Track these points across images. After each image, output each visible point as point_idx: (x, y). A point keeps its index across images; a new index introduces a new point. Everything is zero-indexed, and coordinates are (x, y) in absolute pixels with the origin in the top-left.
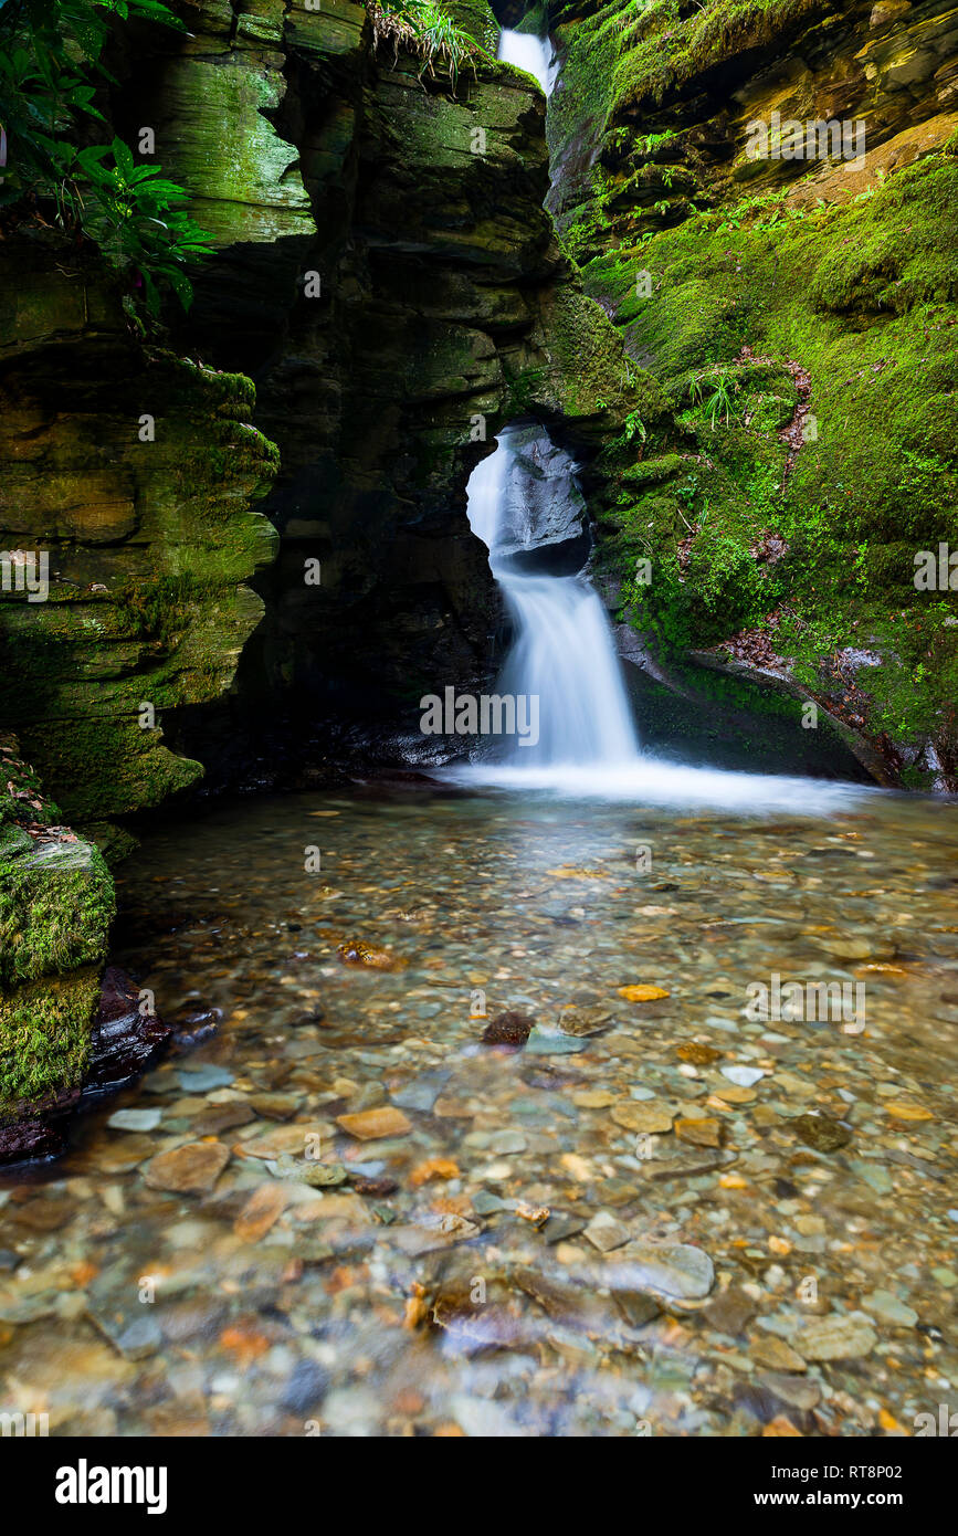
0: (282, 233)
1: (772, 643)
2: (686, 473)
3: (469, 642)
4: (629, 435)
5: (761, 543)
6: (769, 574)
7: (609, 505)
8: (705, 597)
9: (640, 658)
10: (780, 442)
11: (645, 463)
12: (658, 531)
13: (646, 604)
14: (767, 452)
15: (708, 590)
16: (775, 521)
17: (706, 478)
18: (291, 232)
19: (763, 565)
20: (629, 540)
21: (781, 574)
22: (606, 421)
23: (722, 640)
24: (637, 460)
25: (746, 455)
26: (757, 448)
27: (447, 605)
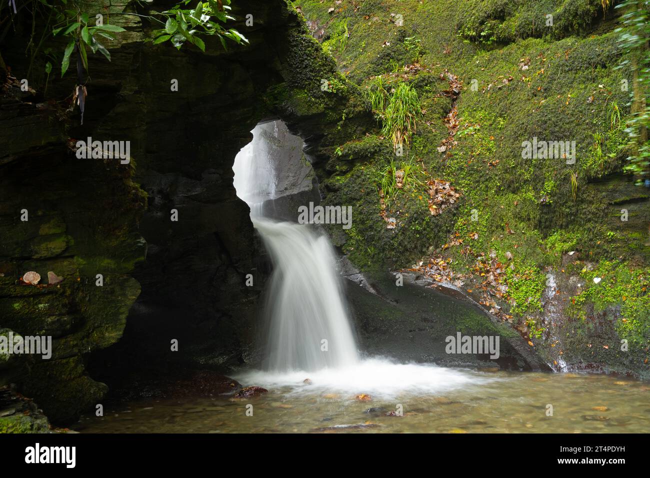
0: (124, 42)
9: (359, 277)
18: (130, 41)
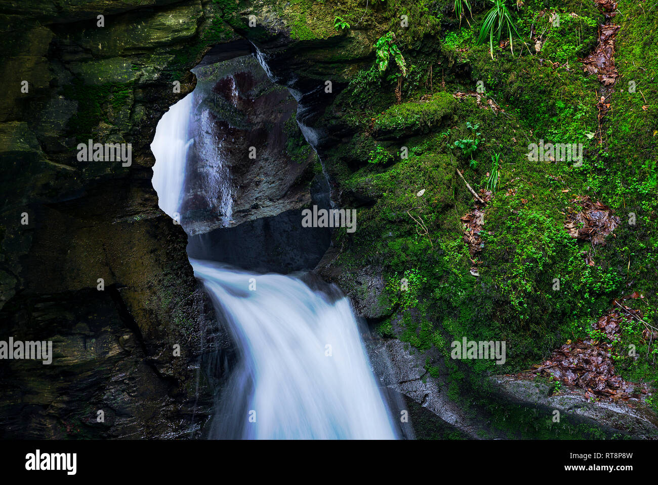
1: (614, 362)
2: (463, 118)
3: (160, 375)
4: (383, 66)
5: (579, 217)
6: (597, 260)
7: (356, 165)
8: (512, 297)
9: (420, 388)
10: (586, 74)
11: (407, 105)
12: (434, 201)
13: (423, 308)
14: (570, 88)
15: (515, 287)
16: (593, 182)
17: (490, 124)
19: (587, 246)
20: (393, 215)
21: (614, 260)
22: (349, 47)
23: (538, 359)
24: (392, 101)
25: (543, 92)
26: (556, 83)
27: (128, 321)
